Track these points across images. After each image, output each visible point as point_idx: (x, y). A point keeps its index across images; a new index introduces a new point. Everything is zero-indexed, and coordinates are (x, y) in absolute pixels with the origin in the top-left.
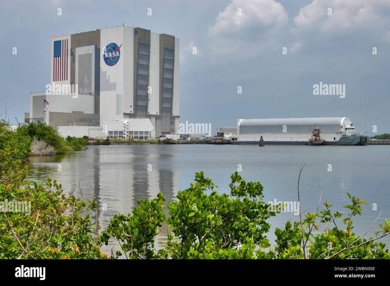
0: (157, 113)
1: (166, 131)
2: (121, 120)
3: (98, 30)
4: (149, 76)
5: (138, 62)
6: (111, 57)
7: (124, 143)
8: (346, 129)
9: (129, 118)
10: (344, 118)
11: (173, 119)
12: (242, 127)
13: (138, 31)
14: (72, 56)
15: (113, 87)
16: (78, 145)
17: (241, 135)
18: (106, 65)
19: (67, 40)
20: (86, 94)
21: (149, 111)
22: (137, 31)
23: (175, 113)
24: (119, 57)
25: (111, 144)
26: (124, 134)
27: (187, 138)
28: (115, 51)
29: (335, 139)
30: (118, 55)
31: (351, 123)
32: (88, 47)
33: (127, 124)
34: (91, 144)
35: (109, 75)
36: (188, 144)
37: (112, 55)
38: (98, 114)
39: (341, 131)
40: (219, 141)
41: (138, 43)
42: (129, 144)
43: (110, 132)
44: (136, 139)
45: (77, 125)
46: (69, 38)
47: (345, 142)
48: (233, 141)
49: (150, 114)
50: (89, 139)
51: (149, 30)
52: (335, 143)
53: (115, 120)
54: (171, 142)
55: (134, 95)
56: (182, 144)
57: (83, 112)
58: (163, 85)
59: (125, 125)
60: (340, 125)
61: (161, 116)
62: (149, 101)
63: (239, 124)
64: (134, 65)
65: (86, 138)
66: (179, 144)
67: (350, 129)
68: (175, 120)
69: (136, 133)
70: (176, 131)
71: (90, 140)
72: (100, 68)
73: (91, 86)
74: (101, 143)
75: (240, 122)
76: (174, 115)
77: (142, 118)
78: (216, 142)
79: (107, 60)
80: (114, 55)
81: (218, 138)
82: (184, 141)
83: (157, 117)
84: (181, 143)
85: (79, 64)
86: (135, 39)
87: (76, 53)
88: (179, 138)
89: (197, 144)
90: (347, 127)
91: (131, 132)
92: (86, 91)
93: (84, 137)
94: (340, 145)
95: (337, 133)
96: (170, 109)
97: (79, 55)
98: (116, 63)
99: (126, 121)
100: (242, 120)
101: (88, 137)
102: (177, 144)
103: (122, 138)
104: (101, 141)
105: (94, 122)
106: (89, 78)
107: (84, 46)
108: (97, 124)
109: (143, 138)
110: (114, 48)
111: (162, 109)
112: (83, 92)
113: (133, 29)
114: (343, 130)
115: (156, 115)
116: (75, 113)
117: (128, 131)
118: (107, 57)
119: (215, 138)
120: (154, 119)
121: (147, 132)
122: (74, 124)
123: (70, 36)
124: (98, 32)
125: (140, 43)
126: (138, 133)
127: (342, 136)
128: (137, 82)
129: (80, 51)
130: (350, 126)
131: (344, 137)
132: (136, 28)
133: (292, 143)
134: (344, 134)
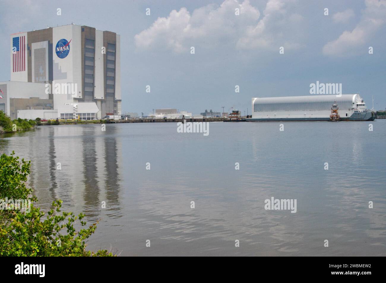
0: (102, 98)
1: (110, 113)
2: (72, 104)
3: (50, 28)
4: (95, 67)
5: (85, 55)
6: (62, 51)
7: (71, 124)
8: (357, 105)
9: (79, 102)
10: (355, 95)
11: (116, 102)
12: (256, 105)
13: (85, 29)
14: (29, 51)
15: (64, 76)
16: (28, 125)
17: (255, 112)
18: (58, 57)
19: (24, 37)
20: (41, 82)
21: (95, 96)
22: (83, 29)
23: (117, 97)
24: (69, 51)
25: (60, 125)
26: (74, 116)
27: (125, 118)
28: (65, 46)
29: (347, 115)
30: (68, 49)
31: (361, 100)
32: (42, 42)
33: (76, 108)
34: (43, 124)
35: (61, 67)
36: (126, 123)
37: (63, 49)
38: (52, 99)
39: (353, 107)
40: (234, 119)
41: (85, 38)
42: (76, 124)
43: (62, 115)
44: (84, 120)
45: (34, 109)
46: (26, 35)
47: (357, 118)
48: (247, 118)
49: (96, 98)
50: (41, 121)
51: (94, 28)
52: (347, 119)
53: (66, 104)
54: (112, 122)
55: (82, 83)
56: (121, 123)
57: (39, 98)
58: (106, 74)
59: (74, 108)
60: (352, 102)
61: (106, 100)
62: (95, 87)
63: (254, 102)
64: (82, 58)
65: (38, 119)
66: (118, 123)
67: (361, 105)
68: (117, 103)
69: (84, 114)
70: (119, 113)
71: (43, 121)
72: (53, 60)
73: (45, 76)
74: (51, 124)
75: (255, 100)
76: (117, 99)
77: (89, 102)
78: (231, 120)
79: (58, 53)
80: (64, 49)
81: (233, 115)
82: (122, 121)
83: (102, 101)
84: (119, 122)
85: (35, 56)
86: (82, 35)
87: (32, 48)
88: (120, 118)
89: (133, 122)
90: (359, 104)
91: (80, 114)
92: (41, 80)
93: (36, 119)
94: (353, 120)
95: (349, 110)
96: (114, 94)
97: (34, 50)
98: (66, 56)
99: (75, 105)
100: (256, 99)
101: (40, 119)
102: (116, 123)
103: (72, 119)
104: (51, 122)
105: (49, 106)
106: (44, 69)
107: (39, 41)
108: (51, 107)
109: (90, 119)
110: (64, 43)
111: (106, 94)
112: (39, 80)
113: (81, 27)
114: (354, 106)
115: (101, 99)
116: (32, 99)
117: (77, 113)
118: (59, 51)
119: (230, 116)
120: (99, 103)
121: (93, 114)
122: (31, 108)
123: (27, 33)
124: (51, 29)
125: (86, 39)
126: (86, 115)
127: (354, 112)
128: (84, 72)
129: (35, 46)
130: (361, 102)
131: (356, 113)
132: (83, 26)
133: (306, 120)
134: (356, 110)
